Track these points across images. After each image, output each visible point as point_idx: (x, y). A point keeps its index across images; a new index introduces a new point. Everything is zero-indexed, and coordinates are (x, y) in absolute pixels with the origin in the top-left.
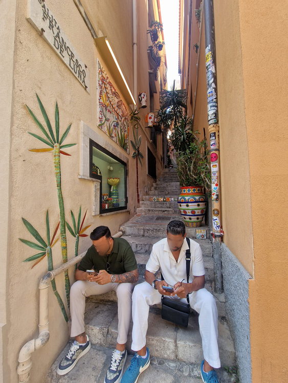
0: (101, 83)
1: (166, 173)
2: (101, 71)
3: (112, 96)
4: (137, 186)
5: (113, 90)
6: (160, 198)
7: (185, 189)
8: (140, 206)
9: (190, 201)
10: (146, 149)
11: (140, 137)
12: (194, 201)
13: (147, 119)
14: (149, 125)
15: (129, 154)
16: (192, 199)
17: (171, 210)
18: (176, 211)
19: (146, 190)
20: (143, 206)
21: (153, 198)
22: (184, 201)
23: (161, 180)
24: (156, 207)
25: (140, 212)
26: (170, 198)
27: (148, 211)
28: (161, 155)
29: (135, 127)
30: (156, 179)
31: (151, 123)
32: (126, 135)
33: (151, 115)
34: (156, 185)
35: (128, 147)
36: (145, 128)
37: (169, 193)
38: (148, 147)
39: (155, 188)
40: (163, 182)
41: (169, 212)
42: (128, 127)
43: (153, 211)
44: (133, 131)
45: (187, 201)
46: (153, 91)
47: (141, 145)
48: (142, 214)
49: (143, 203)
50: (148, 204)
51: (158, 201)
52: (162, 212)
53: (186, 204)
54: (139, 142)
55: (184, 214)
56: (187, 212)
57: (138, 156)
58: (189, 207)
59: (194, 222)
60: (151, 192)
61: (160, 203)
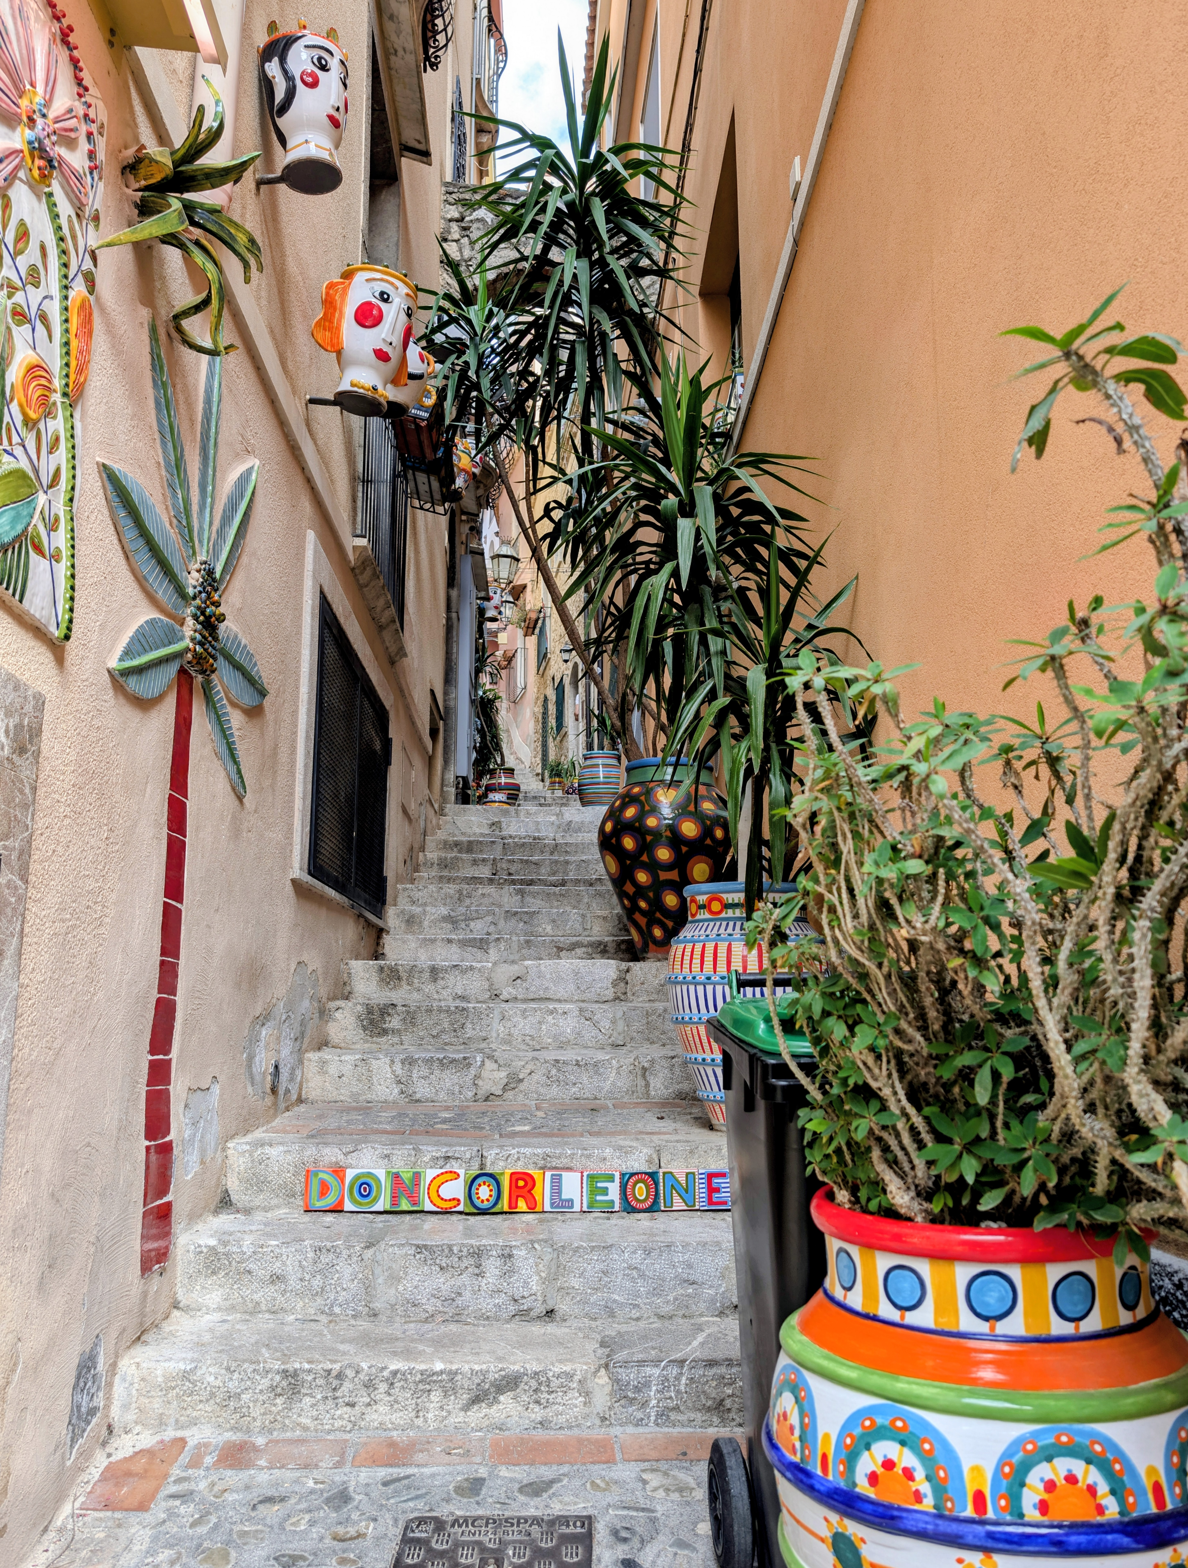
1: (470, 847)
4: (161, 1040)
6: (431, 1174)
7: (923, 1267)
8: (176, 1306)
9: (1032, 1514)
10: (299, 617)
11: (240, 469)
12: (1100, 1510)
13: (331, 322)
14: (352, 385)
15: (67, 637)
16: (1071, 1479)
17: (570, 1376)
18: (637, 1389)
19: (263, 1062)
20: (214, 1297)
21: (350, 1174)
22: (918, 1497)
23: (426, 923)
24: (377, 1305)
25: (157, 1404)
26: (548, 1174)
27: (279, 1401)
28: (432, 692)
29: (179, 330)
30: (379, 914)
31: (371, 366)
32: (36, 371)
33: (379, 287)
34: (382, 980)
35: (61, 539)
36: (312, 401)
37: (521, 1081)
38: (322, 592)
39: (372, 1022)
40: (450, 941)
41: (548, 1404)
42: (79, 288)
43: (347, 1386)
44: (154, 368)
45: (979, 1498)
46: (399, 134)
47: (245, 559)
48: (191, 1443)
49: (212, 1249)
50: (284, 1264)
51: (405, 1205)
52: (466, 1408)
53: (975, 1560)
54: (226, 520)
57: (198, 680)
60: (322, 1072)
61: (428, 1256)
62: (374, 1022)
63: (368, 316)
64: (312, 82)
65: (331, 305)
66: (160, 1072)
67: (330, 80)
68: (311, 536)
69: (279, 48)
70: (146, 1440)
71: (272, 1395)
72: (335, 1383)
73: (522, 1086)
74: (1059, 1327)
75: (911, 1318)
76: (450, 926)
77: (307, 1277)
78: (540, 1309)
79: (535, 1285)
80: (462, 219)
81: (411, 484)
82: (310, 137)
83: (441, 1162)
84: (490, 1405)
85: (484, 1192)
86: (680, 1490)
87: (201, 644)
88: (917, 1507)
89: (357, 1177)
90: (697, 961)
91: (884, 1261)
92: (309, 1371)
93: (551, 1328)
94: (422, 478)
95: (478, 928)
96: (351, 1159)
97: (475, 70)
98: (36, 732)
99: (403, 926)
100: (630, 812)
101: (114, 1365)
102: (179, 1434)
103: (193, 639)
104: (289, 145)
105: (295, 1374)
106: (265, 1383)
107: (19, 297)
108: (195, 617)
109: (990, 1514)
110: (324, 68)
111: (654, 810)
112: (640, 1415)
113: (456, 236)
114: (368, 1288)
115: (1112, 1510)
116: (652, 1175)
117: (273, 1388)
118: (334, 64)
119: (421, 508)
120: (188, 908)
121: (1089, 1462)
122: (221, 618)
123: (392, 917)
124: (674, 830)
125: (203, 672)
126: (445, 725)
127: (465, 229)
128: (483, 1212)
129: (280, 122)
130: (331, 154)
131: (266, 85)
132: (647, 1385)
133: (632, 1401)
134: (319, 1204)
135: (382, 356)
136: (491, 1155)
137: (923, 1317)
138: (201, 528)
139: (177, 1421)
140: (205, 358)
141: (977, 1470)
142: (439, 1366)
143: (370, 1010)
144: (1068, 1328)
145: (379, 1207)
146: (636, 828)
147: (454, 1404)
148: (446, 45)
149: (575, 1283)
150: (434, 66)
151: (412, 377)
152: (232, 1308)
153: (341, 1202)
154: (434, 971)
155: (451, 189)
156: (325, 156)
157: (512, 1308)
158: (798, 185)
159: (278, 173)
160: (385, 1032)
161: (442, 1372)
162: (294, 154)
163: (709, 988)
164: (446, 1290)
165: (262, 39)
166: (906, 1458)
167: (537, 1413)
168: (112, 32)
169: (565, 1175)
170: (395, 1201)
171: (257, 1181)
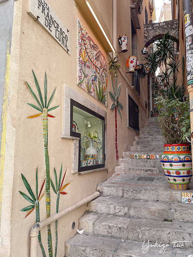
0: (80, 40)
1: (152, 123)
2: (81, 29)
3: (90, 50)
4: (116, 141)
5: (92, 44)
6: (143, 155)
7: (169, 147)
8: (119, 165)
9: (173, 160)
10: (126, 98)
11: (119, 85)
12: (178, 160)
14: (131, 70)
15: (108, 107)
16: (176, 158)
17: (155, 170)
18: (161, 171)
20: (123, 164)
21: (135, 155)
22: (167, 160)
23: (145, 133)
25: (119, 170)
26: (155, 155)
27: (129, 170)
28: (146, 102)
29: (113, 76)
30: (139, 132)
31: (132, 68)
32: (104, 87)
33: (133, 58)
34: (139, 139)
35: (107, 99)
36: (126, 73)
38: (129, 95)
40: (148, 135)
41: (153, 172)
42: (106, 78)
43: (134, 170)
45: (170, 160)
46: (136, 27)
48: (122, 173)
49: (122, 160)
50: (129, 161)
51: (140, 158)
52: (145, 172)
53: (170, 163)
54: (118, 91)
55: (168, 174)
56: (171, 173)
57: (117, 107)
58: (172, 167)
59: (180, 184)
60: (132, 148)
61: (142, 161)
62: (138, 143)
63: (132, 62)
64: (124, 41)
65: (128, 62)
66: (116, 144)
67: (126, 41)
68: (127, 88)
69: (120, 38)
70: (118, 173)
74: (178, 150)
77: (131, 163)
78: (153, 166)
79: (153, 164)
82: (124, 47)
84: (147, 172)
85: (148, 157)
87: (117, 104)
91: (167, 147)
98: (107, 115)
99: (142, 133)
101: (115, 167)
102: (120, 173)
104: (122, 48)
105: (130, 168)
106: (127, 169)
107: (103, 82)
108: (116, 102)
118: (126, 38)
120: (118, 129)
121: (178, 157)
122: (119, 101)
126: (148, 106)
127: (147, 31)
128: (148, 159)
129: (121, 46)
131: (119, 42)
134: (132, 158)
135: (134, 66)
136: (149, 153)
137: (169, 150)
138: (116, 93)
141: (170, 158)
145: (138, 158)
148: (142, 10)
149: (157, 164)
150: (141, 14)
153: (134, 158)
154: (145, 137)
155: (145, 25)
156: (126, 49)
157: (150, 166)
159: (121, 52)
160: (139, 144)
161: (143, 169)
162: (122, 50)
164: (144, 164)
170: (139, 157)
171: (126, 156)
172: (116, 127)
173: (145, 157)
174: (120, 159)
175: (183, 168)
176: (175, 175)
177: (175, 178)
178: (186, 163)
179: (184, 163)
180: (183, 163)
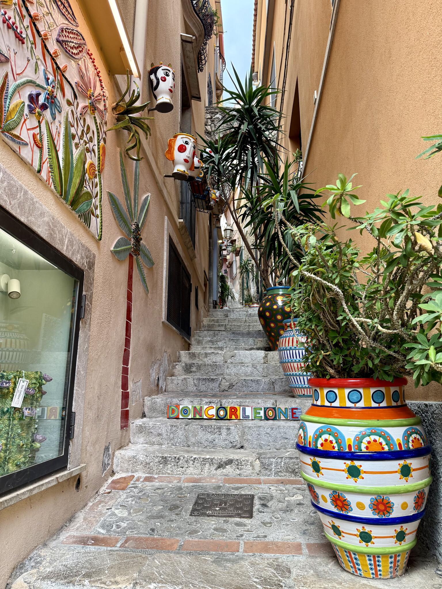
4: (126, 361)
6: (206, 407)
7: (336, 390)
8: (130, 442)
9: (364, 450)
10: (163, 242)
11: (145, 196)
12: (383, 448)
13: (171, 151)
14: (178, 170)
15: (100, 239)
16: (375, 441)
17: (248, 461)
18: (268, 465)
19: (154, 376)
20: (142, 440)
21: (181, 407)
22: (334, 448)
23: (204, 343)
24: (189, 443)
25: (126, 465)
26: (241, 408)
27: (161, 465)
28: (205, 271)
29: (128, 154)
30: (189, 339)
31: (183, 164)
32: (92, 165)
33: (185, 140)
34: (190, 357)
35: (98, 212)
36: (165, 176)
37: (234, 386)
38: (170, 235)
39: (187, 368)
40: (211, 348)
41: (241, 469)
42: (102, 142)
43: (181, 462)
44: (121, 165)
45: (350, 446)
46: (191, 92)
47: (147, 223)
48: (136, 476)
49: (141, 425)
50: (162, 430)
51: (198, 417)
52: (216, 469)
53: (349, 462)
54: (142, 211)
55: (335, 510)
56: (353, 505)
57: (135, 257)
58: (359, 480)
59: (385, 555)
60: (172, 383)
61: (205, 428)
62: (188, 369)
63: (182, 149)
64: (164, 80)
65: (170, 147)
66: (125, 371)
67: (169, 79)
68: (166, 217)
69: (154, 71)
70: (124, 475)
71: (159, 464)
72: (177, 461)
73: (234, 388)
74: (374, 405)
75: (333, 405)
76: (211, 344)
77: (169, 434)
78: (239, 446)
79: (237, 438)
80: (211, 118)
81: (197, 203)
82: (163, 96)
83: (208, 403)
84: (223, 469)
85: (222, 413)
86: (281, 490)
87: (136, 246)
88: (334, 450)
89: (183, 408)
90: (287, 343)
91: (326, 391)
92: (170, 457)
93: (242, 450)
94: (200, 201)
95: (220, 344)
96: (181, 402)
97: (215, 71)
98: (93, 264)
99: (196, 344)
100: (268, 304)
101: (114, 453)
102: (133, 474)
103: (133, 244)
104: (158, 98)
105: (166, 458)
106: (157, 460)
107: (88, 145)
108: (133, 238)
109: (353, 450)
110: (168, 75)
111: (276, 303)
112: (269, 473)
113: (210, 124)
114: (187, 437)
115: (386, 449)
116: (274, 408)
117: (159, 462)
118: (170, 74)
119: (200, 211)
120: (133, 324)
121: (380, 436)
122: (141, 239)
123: (193, 341)
124: (283, 308)
125: (136, 255)
126: (209, 283)
127: (213, 121)
128: (222, 419)
129: (155, 92)
130: (170, 101)
131: (151, 81)
132: (271, 464)
133: (267, 469)
134: (172, 416)
135: (186, 161)
136: (224, 401)
137: (336, 404)
138: (135, 213)
139: (132, 470)
140: (135, 162)
141: (349, 439)
142: (208, 457)
143: (186, 365)
144: (376, 405)
145: (190, 417)
146: (270, 309)
147: (213, 468)
148: (205, 64)
149: (250, 438)
150: (201, 70)
151: (196, 168)
152: (146, 443)
153: (178, 415)
154: (206, 354)
155: (208, 109)
156: (168, 101)
157: (230, 445)
158: (316, 99)
159: (154, 107)
160: (191, 372)
161: (209, 459)
162: (159, 101)
163: (291, 351)
164: (210, 439)
165: (149, 68)
166: (331, 438)
167: (238, 472)
168: (109, 71)
169: (247, 408)
170: (194, 415)
171: (153, 409)
172: (129, 317)
173: (213, 412)
174: (136, 422)
175: (402, 484)
176: (368, 514)
177: (368, 528)
178: (414, 463)
179: (408, 461)
180: (402, 462)
